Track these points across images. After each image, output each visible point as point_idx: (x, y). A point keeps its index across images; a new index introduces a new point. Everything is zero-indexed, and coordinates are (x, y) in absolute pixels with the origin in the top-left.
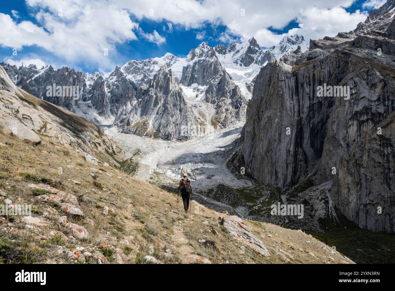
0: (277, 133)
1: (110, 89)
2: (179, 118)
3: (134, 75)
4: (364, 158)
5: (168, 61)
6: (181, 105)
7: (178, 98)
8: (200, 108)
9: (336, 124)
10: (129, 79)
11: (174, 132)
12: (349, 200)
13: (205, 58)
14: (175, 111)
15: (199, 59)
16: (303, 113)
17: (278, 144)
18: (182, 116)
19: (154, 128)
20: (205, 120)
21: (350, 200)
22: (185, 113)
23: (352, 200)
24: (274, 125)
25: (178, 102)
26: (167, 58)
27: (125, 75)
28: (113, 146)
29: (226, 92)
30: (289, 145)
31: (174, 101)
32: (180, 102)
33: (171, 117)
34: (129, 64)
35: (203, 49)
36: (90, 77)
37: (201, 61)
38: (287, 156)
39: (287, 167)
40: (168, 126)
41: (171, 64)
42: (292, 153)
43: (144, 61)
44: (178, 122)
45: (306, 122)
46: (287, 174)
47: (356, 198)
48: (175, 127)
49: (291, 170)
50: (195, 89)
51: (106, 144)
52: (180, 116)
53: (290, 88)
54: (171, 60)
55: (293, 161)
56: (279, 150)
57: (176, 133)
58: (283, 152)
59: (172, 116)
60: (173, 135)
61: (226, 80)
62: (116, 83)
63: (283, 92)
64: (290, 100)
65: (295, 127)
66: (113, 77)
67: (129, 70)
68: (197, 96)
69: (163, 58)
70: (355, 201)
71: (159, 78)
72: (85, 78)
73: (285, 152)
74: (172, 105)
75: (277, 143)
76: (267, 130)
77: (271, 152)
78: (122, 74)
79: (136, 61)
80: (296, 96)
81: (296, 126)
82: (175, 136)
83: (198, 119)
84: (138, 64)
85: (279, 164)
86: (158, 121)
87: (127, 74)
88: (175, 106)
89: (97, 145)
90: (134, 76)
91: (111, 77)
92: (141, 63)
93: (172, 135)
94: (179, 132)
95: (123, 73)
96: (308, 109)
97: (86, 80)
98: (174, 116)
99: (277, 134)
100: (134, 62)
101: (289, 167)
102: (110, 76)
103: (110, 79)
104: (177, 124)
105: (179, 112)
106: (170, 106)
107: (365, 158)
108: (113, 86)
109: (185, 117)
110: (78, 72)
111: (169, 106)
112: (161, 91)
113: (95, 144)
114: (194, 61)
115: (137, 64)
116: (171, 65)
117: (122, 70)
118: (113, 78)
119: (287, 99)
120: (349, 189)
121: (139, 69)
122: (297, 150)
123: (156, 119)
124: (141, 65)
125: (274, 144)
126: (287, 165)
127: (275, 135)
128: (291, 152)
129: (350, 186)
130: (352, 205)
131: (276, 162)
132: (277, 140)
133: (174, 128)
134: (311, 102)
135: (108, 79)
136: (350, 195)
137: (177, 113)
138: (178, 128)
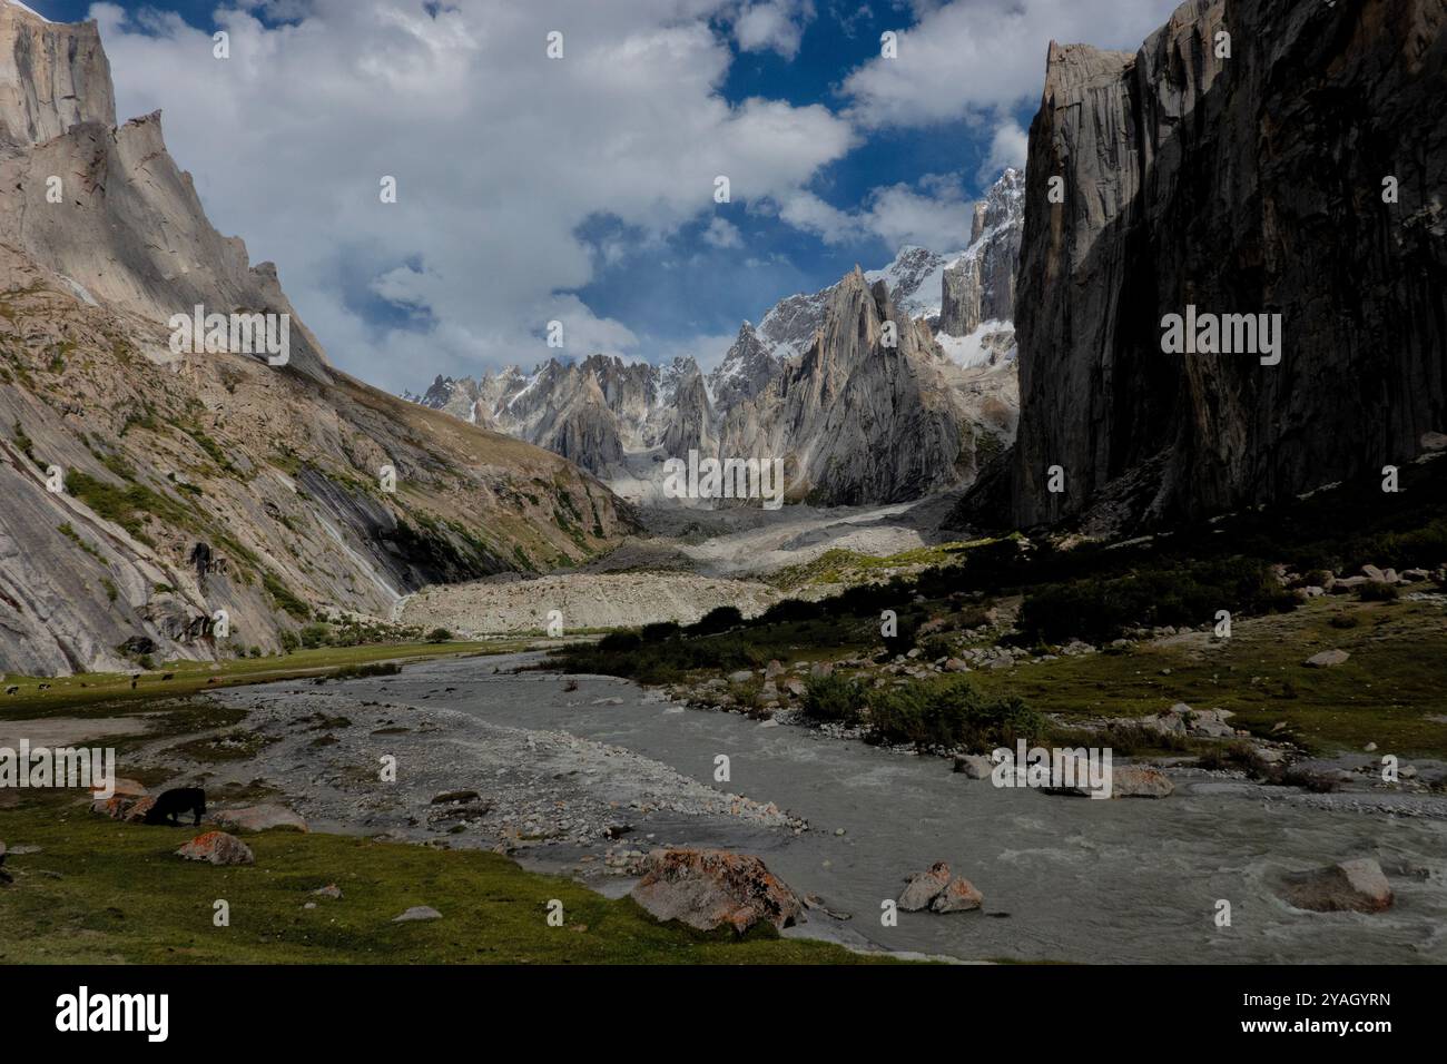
0: (1060, 314)
1: (725, 399)
2: (892, 430)
3: (797, 341)
4: (1266, 234)
5: (906, 272)
6: (898, 381)
7: (887, 363)
8: (991, 394)
9: (1229, 173)
10: (782, 359)
11: (871, 479)
12: (1217, 455)
13: (1014, 221)
14: (877, 407)
15: (997, 229)
16: (1154, 202)
17: (1063, 359)
18: (902, 418)
19: (811, 477)
20: (1004, 427)
21: (1224, 453)
22: (913, 408)
23: (1230, 449)
24: (1049, 288)
25: (888, 375)
26: (904, 262)
27: (768, 346)
28: (600, 513)
30: (1099, 346)
31: (876, 375)
32: (895, 373)
33: (864, 429)
34: (781, 310)
35: (1007, 192)
36: (667, 374)
37: (1003, 234)
38: (1092, 395)
39: (1093, 441)
40: (853, 462)
41: (915, 281)
42: (1107, 375)
43: (828, 289)
44: (887, 444)
45: (1164, 237)
46: (1093, 468)
47: (1243, 435)
48: (877, 460)
49: (1108, 448)
50: (987, 338)
51: (570, 506)
52: (893, 422)
53: (1103, 121)
54: (919, 266)
55: (1111, 405)
56: (1067, 379)
57: (879, 481)
58: (1081, 380)
59: (867, 427)
60: (870, 489)
62: (742, 376)
63: (1071, 150)
64: (1101, 171)
65: (1120, 266)
66: (735, 360)
67: (780, 328)
68: (992, 361)
69: (890, 266)
70: (1242, 450)
72: (655, 379)
73: (1085, 380)
74: (867, 391)
75: (1058, 357)
76: (1029, 321)
77: (1039, 397)
78: (756, 345)
79: (800, 295)
80: (1128, 148)
81: (1122, 261)
82: (875, 493)
83: (974, 428)
84: (806, 305)
85: (1067, 435)
87: (775, 342)
88: (877, 389)
89: (525, 500)
90: (797, 345)
91: (729, 363)
92: (817, 300)
93: (865, 489)
94: (893, 476)
95: (765, 343)
96: (1177, 178)
97: (657, 385)
98: (875, 424)
99: (1058, 321)
100: (797, 301)
101: (1100, 439)
102: (727, 359)
103: (728, 370)
104: (886, 451)
105: (891, 410)
106: (863, 393)
107: (1269, 229)
108: (735, 388)
109: (910, 422)
110: (634, 365)
111: (860, 394)
112: (841, 355)
113: (518, 497)
114: (980, 243)
115: (804, 304)
116: (918, 283)
117: (759, 336)
118: (733, 365)
119: (1087, 171)
120: (1213, 400)
121: (812, 319)
122: (1125, 354)
123: (820, 447)
124: (817, 304)
125: (1050, 362)
126: (1093, 426)
127: (1051, 326)
128: (1104, 373)
129: (1213, 386)
130: (1236, 474)
131: (1058, 432)
132: (1059, 342)
133: (873, 464)
134: (1187, 147)
135: (721, 369)
136: (1220, 429)
137: (883, 415)
138: (888, 464)
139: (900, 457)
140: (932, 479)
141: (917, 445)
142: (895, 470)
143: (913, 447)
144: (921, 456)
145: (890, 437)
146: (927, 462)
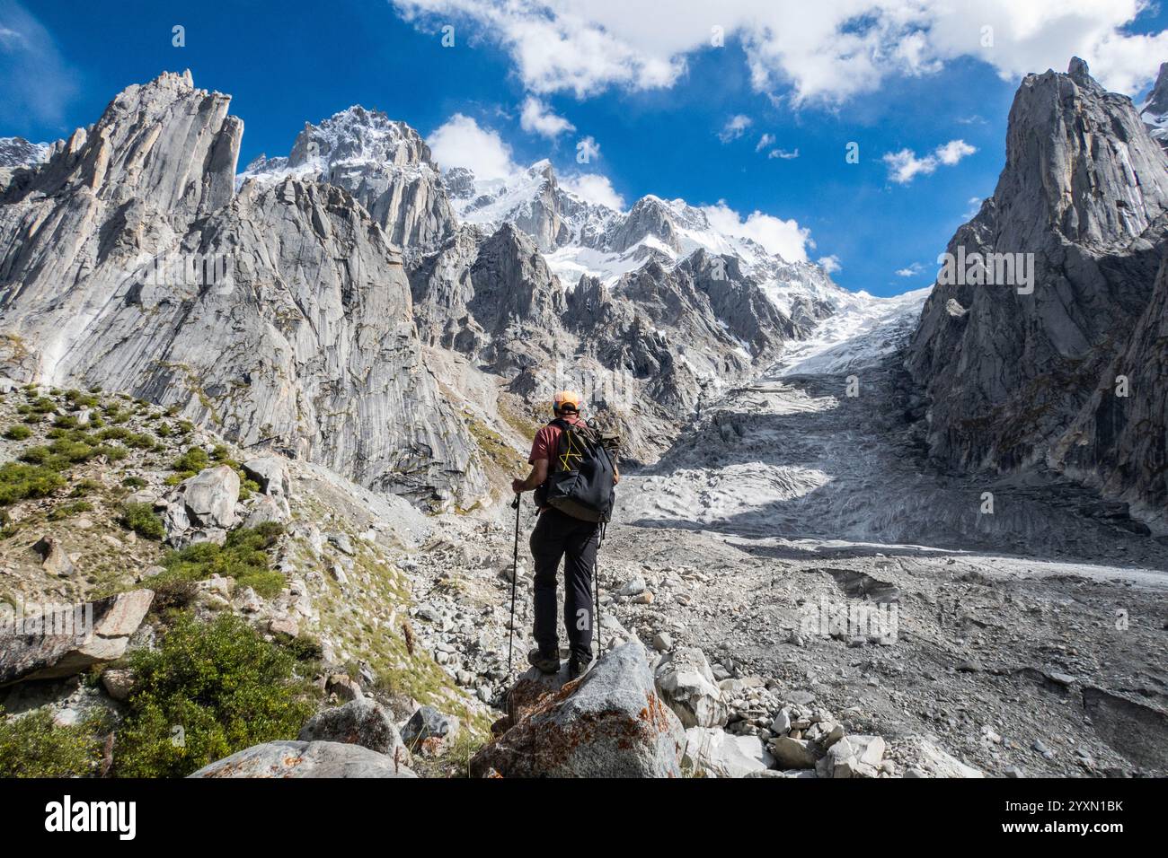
2: (345, 348)
6: (355, 261)
7: (326, 221)
11: (311, 440)
13: (374, 161)
14: (305, 292)
22: (392, 318)
25: (329, 242)
29: (540, 302)
31: (297, 236)
32: (350, 244)
33: (278, 325)
35: (360, 128)
37: (355, 170)
40: (258, 388)
44: (340, 374)
48: (319, 401)
52: (347, 332)
59: (287, 323)
61: (524, 252)
71: (142, 115)
74: (270, 256)
86: (134, 348)
88: (298, 261)
94: (360, 445)
98: (305, 323)
104: (335, 388)
105: (340, 310)
106: (257, 255)
109: (390, 344)
123: (113, 336)
133: (310, 406)
137: (322, 311)
138: (349, 416)
139: (373, 409)
140: (457, 472)
141: (406, 395)
142: (367, 434)
143: (400, 396)
144: (420, 416)
145: (343, 363)
146: (437, 434)
